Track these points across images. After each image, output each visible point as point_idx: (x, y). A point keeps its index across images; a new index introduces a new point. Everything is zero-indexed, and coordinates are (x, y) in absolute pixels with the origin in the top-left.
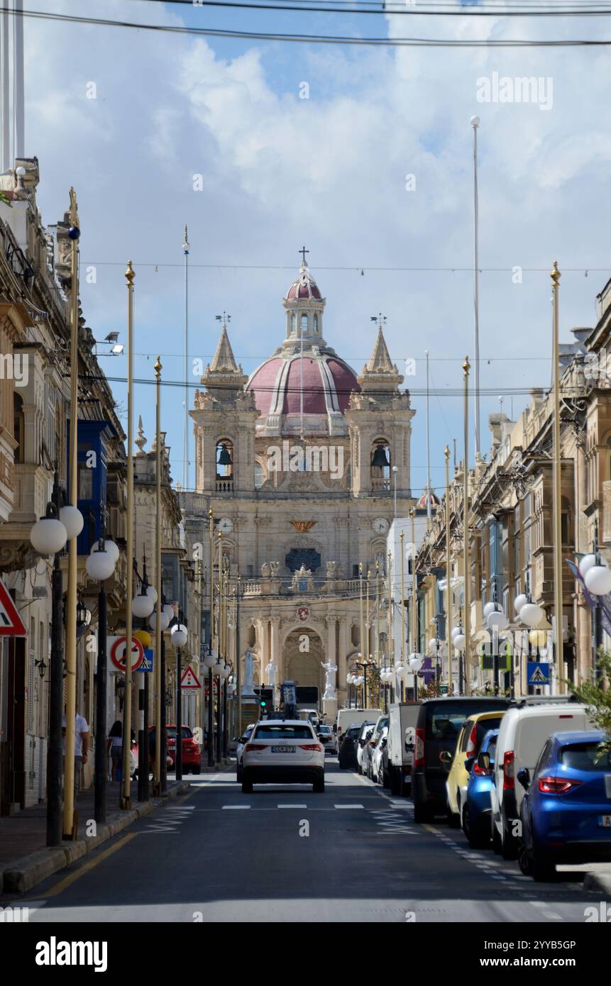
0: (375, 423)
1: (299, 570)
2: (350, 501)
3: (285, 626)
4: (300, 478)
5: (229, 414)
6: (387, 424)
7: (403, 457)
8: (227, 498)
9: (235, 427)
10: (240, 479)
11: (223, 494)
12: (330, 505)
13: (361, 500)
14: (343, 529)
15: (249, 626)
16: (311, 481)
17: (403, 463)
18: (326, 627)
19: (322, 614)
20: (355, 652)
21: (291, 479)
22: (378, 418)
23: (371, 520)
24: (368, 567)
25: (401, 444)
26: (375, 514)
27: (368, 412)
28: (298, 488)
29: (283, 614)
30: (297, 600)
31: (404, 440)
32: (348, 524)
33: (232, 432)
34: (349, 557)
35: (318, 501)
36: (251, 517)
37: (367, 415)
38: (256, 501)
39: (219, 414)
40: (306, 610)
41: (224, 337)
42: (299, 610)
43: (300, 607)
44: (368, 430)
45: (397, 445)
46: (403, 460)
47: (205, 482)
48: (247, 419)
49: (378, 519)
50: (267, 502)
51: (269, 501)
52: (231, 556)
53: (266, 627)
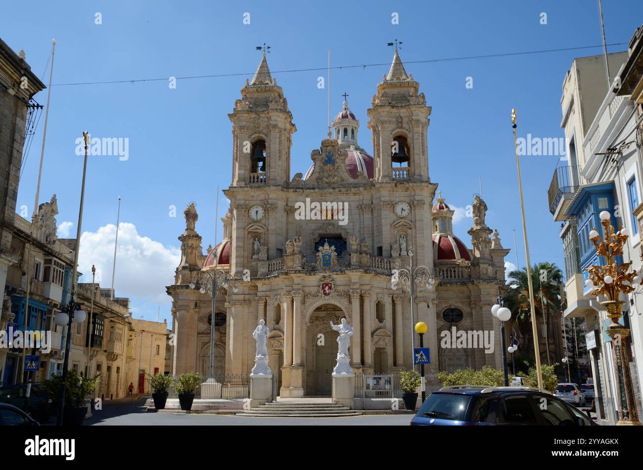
0: (394, 119)
1: (323, 246)
2: (373, 188)
3: (309, 301)
4: (327, 171)
5: (263, 115)
6: (405, 120)
7: (421, 148)
8: (259, 187)
9: (268, 127)
10: (271, 170)
11: (257, 185)
12: (355, 194)
13: (383, 185)
14: (367, 216)
15: (276, 304)
16: (336, 173)
17: (421, 153)
18: (350, 302)
19: (346, 288)
20: (380, 328)
21: (319, 173)
22: (397, 114)
23: (393, 205)
24: (391, 247)
25: (419, 136)
26: (398, 200)
27: (388, 109)
28: (325, 180)
29: (307, 290)
30: (319, 276)
31: (422, 133)
32: (372, 209)
33: (265, 131)
34: (373, 240)
35: (343, 190)
36: (281, 204)
37: (387, 112)
38: (285, 190)
39: (253, 115)
40: (330, 285)
41: (263, 62)
42: (323, 285)
43: (323, 282)
44: (388, 125)
45: (416, 136)
46: (421, 151)
47: (239, 174)
48: (279, 119)
49: (400, 203)
50: (296, 191)
51: (298, 190)
52: (262, 241)
53: (290, 302)
